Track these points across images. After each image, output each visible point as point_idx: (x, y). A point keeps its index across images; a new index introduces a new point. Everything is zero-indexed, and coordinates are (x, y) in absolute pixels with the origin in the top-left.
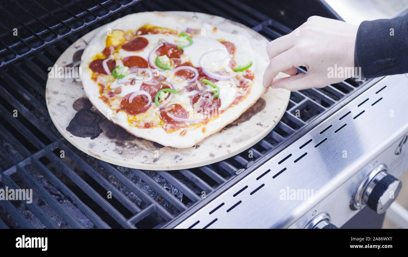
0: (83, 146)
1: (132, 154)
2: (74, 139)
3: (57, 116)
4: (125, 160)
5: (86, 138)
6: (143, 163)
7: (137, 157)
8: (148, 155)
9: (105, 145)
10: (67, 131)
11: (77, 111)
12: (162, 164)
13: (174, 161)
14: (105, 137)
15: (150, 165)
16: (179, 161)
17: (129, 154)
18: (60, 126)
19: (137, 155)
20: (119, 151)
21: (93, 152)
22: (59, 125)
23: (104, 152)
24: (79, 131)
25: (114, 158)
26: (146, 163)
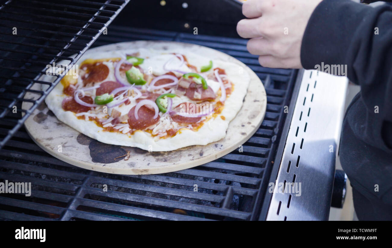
0: (124, 168)
1: (176, 157)
2: (110, 166)
3: (71, 155)
4: (174, 164)
5: (120, 161)
6: (193, 160)
7: (182, 157)
8: (190, 153)
9: (144, 160)
10: (95, 163)
11: (88, 145)
12: (210, 155)
13: (218, 149)
14: (136, 155)
15: (200, 159)
16: (222, 148)
17: (173, 158)
18: (84, 161)
19: (181, 156)
20: (162, 160)
21: (139, 169)
22: (82, 161)
23: (148, 165)
24: (107, 159)
25: (162, 166)
26: (196, 159)
